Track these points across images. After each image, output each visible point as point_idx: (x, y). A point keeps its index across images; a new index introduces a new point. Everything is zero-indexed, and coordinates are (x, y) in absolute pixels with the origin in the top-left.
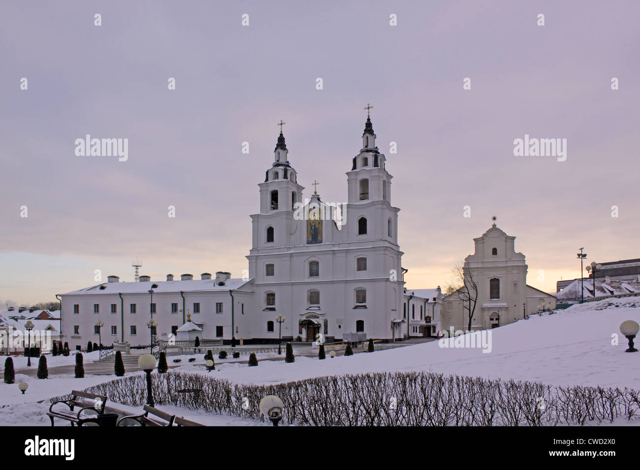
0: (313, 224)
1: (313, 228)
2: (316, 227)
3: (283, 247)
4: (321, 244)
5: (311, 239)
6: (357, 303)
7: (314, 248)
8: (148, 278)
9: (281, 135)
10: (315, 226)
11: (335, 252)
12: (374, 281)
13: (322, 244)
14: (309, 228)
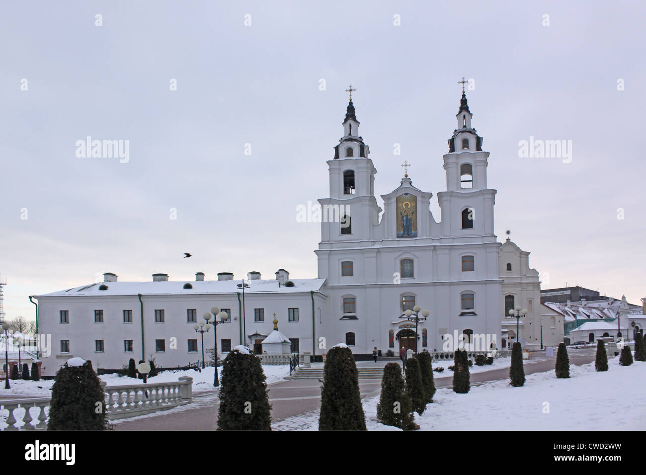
0: (405, 214)
1: (405, 218)
2: (409, 217)
3: (366, 240)
4: (415, 238)
5: (402, 232)
6: (462, 309)
7: (406, 243)
8: (166, 277)
9: (351, 103)
10: (407, 216)
11: (436, 248)
12: (486, 284)
13: (417, 238)
14: (400, 219)
